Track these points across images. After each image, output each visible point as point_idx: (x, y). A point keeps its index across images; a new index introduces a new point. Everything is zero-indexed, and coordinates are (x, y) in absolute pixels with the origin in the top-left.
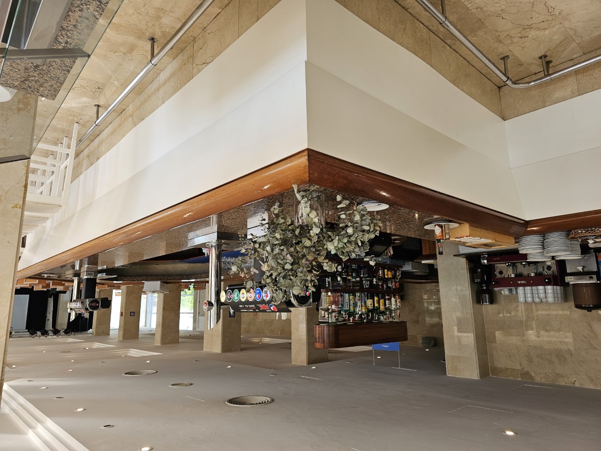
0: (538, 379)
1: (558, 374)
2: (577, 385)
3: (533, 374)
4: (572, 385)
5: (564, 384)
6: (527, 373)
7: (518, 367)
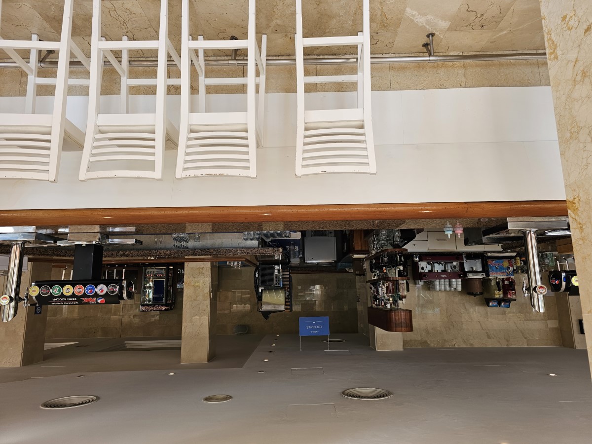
0: (432, 345)
1: (445, 340)
2: (456, 346)
3: (429, 343)
4: (453, 346)
5: (448, 346)
6: (425, 342)
7: (419, 338)
